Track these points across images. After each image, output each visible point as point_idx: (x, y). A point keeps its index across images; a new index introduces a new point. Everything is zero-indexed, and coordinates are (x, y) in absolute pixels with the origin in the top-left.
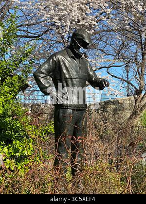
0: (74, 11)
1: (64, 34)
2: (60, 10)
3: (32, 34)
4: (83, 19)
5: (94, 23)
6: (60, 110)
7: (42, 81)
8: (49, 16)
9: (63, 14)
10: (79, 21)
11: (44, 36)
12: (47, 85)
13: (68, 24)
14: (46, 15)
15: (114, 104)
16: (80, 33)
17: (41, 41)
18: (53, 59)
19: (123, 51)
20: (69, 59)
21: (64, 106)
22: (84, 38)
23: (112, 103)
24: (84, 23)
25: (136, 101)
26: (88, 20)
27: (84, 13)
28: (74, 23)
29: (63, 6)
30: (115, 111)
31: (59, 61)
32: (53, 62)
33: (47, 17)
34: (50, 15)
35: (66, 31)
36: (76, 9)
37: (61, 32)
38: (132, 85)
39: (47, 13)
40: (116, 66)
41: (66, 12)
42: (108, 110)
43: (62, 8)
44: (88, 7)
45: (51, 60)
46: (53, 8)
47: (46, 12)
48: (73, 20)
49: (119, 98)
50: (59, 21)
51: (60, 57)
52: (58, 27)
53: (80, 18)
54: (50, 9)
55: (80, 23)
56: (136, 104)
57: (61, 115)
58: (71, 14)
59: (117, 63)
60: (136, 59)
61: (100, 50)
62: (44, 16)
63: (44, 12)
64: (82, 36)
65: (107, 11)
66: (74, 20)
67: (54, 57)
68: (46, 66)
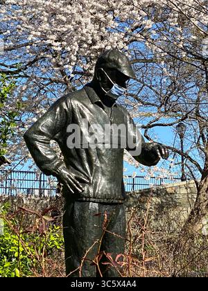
0: (86, 24)
1: (67, 66)
2: (60, 22)
3: (6, 66)
4: (102, 38)
5: (121, 45)
6: (76, 204)
7: (40, 148)
8: (39, 34)
9: (65, 29)
10: (94, 43)
11: (29, 71)
12: (49, 157)
13: (74, 47)
14: (34, 33)
15: (158, 195)
16: (112, 58)
17: (24, 80)
18: (61, 108)
19: (173, 98)
20: (91, 106)
21: (83, 196)
22: (120, 67)
23: (154, 193)
24: (103, 46)
25: (199, 189)
26: (111, 40)
27: (103, 29)
28: (85, 45)
29: (65, 14)
30: (160, 207)
31: (73, 111)
32: (61, 112)
33: (35, 36)
34: (42, 32)
35: (70, 62)
36: (89, 20)
37: (61, 63)
38: (191, 160)
39: (36, 28)
40: (162, 125)
41: (70, 26)
42: (148, 206)
43: (64, 19)
44: (110, 16)
45: (58, 109)
46: (46, 19)
47: (34, 26)
48: (82, 41)
49: (168, 185)
50: (58, 43)
51: (75, 103)
52: (55, 54)
53: (97, 38)
54: (40, 22)
55: (97, 47)
56: (198, 194)
57: (77, 213)
58: (80, 29)
59: (164, 119)
60: (197, 112)
61: (132, 95)
62: (30, 34)
63: (30, 27)
64: (116, 63)
65: (145, 25)
66: (85, 42)
67: (64, 104)
68: (49, 120)
